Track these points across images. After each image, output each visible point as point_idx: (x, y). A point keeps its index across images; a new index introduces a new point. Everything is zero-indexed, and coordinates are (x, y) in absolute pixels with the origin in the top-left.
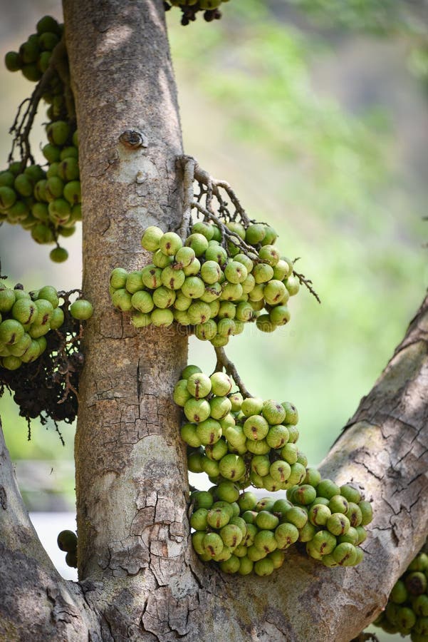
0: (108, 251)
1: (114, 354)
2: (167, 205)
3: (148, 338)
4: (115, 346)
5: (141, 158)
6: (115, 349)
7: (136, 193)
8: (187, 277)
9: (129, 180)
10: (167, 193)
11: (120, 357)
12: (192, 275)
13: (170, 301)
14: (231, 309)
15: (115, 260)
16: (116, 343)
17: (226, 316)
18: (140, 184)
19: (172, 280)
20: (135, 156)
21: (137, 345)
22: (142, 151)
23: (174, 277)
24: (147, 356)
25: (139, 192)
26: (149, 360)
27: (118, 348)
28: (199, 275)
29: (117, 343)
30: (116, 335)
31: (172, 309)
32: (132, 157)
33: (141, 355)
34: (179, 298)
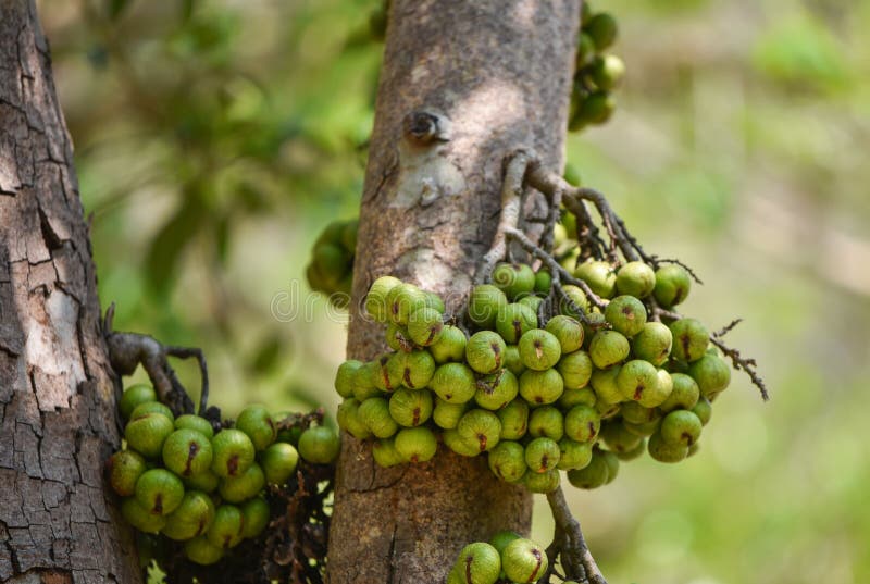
0: (366, 334)
1: (357, 521)
2: (474, 240)
3: (417, 487)
4: (360, 505)
5: (437, 161)
6: (360, 510)
7: (417, 223)
8: (438, 365)
9: (410, 202)
10: (479, 219)
11: (366, 525)
12: (450, 360)
13: (417, 411)
14: (551, 422)
15: (373, 350)
16: (362, 500)
17: (543, 434)
18: (425, 208)
19: (407, 372)
20: (424, 157)
21: (396, 500)
22: (441, 147)
23: (410, 365)
24: (412, 520)
25: (423, 221)
26: (415, 526)
27: (365, 509)
28: (462, 359)
29: (365, 500)
30: (364, 485)
31: (431, 426)
32: (419, 160)
33: (399, 518)
34: (438, 406)
